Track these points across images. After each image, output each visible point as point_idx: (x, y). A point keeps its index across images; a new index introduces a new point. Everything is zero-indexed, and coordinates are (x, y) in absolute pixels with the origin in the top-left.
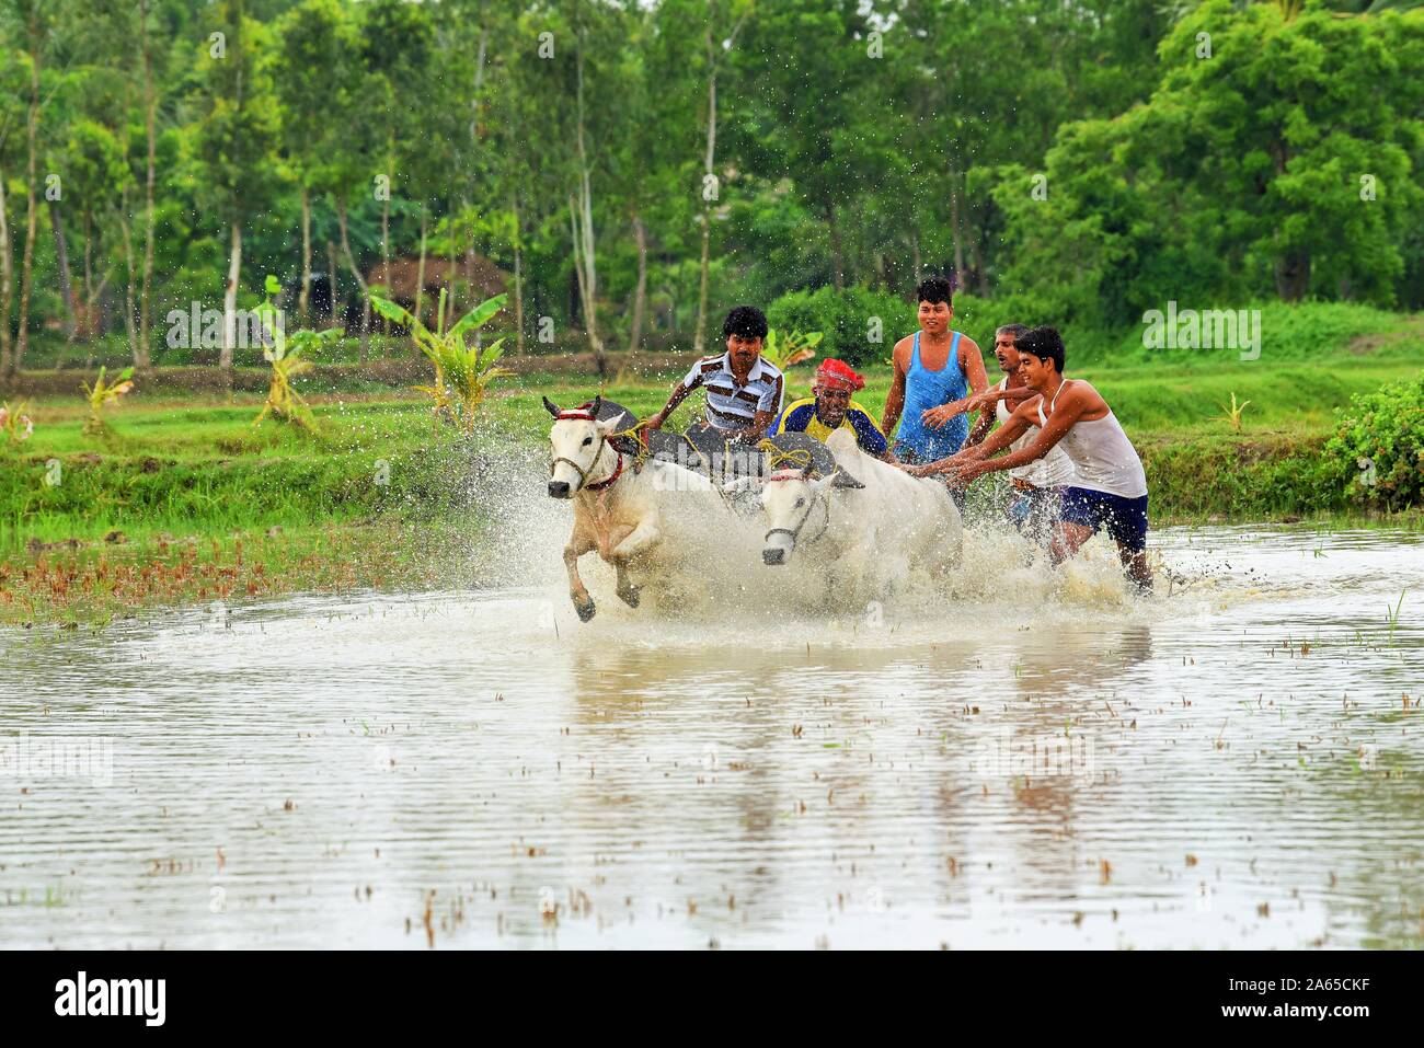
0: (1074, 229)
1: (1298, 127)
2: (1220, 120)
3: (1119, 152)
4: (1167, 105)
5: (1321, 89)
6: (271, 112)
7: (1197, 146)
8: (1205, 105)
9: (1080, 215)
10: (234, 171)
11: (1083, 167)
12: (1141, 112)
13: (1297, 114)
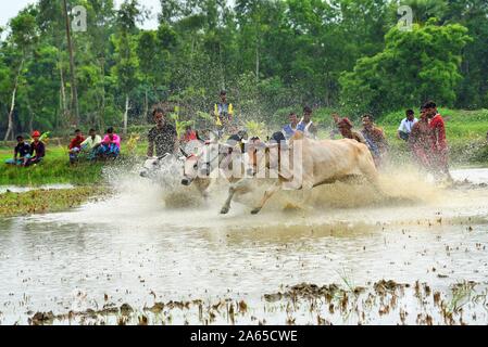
0: (362, 88)
1: (425, 58)
2: (403, 57)
3: (375, 66)
4: (387, 53)
5: (431, 47)
6: (136, 61)
7: (396, 64)
8: (398, 53)
9: (364, 84)
10: (126, 78)
11: (364, 70)
12: (381, 54)
13: (425, 55)
